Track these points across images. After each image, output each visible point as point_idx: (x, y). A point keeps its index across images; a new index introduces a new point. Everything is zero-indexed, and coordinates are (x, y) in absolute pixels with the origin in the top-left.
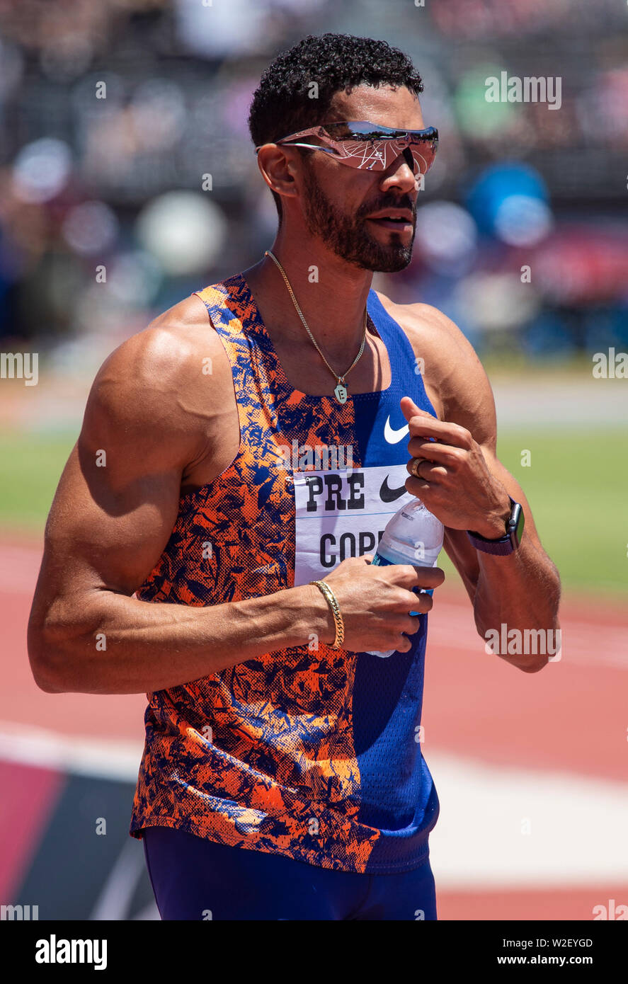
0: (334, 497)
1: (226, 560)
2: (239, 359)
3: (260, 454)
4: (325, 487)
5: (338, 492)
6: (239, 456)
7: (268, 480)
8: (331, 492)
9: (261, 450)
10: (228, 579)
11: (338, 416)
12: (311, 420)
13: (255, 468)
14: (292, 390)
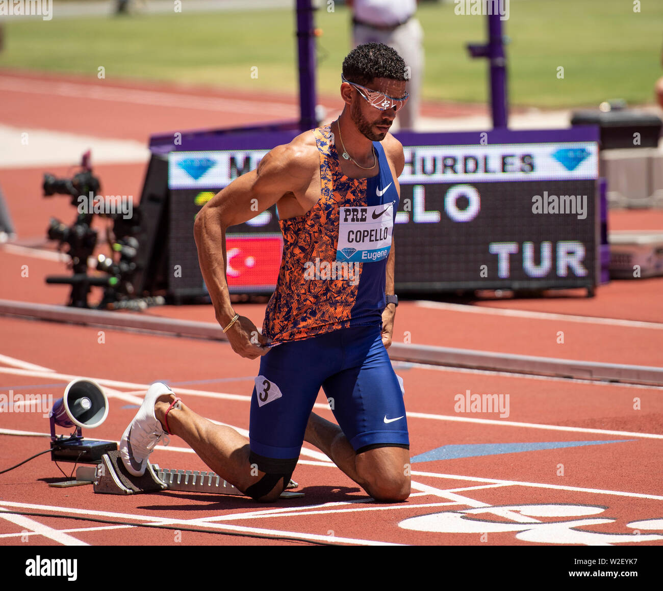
0: (355, 217)
1: (313, 238)
2: (325, 161)
3: (328, 199)
4: (352, 213)
5: (356, 215)
6: (320, 200)
7: (331, 209)
8: (354, 215)
9: (329, 197)
10: (313, 245)
11: (360, 186)
12: (349, 187)
13: (326, 204)
14: (343, 175)
